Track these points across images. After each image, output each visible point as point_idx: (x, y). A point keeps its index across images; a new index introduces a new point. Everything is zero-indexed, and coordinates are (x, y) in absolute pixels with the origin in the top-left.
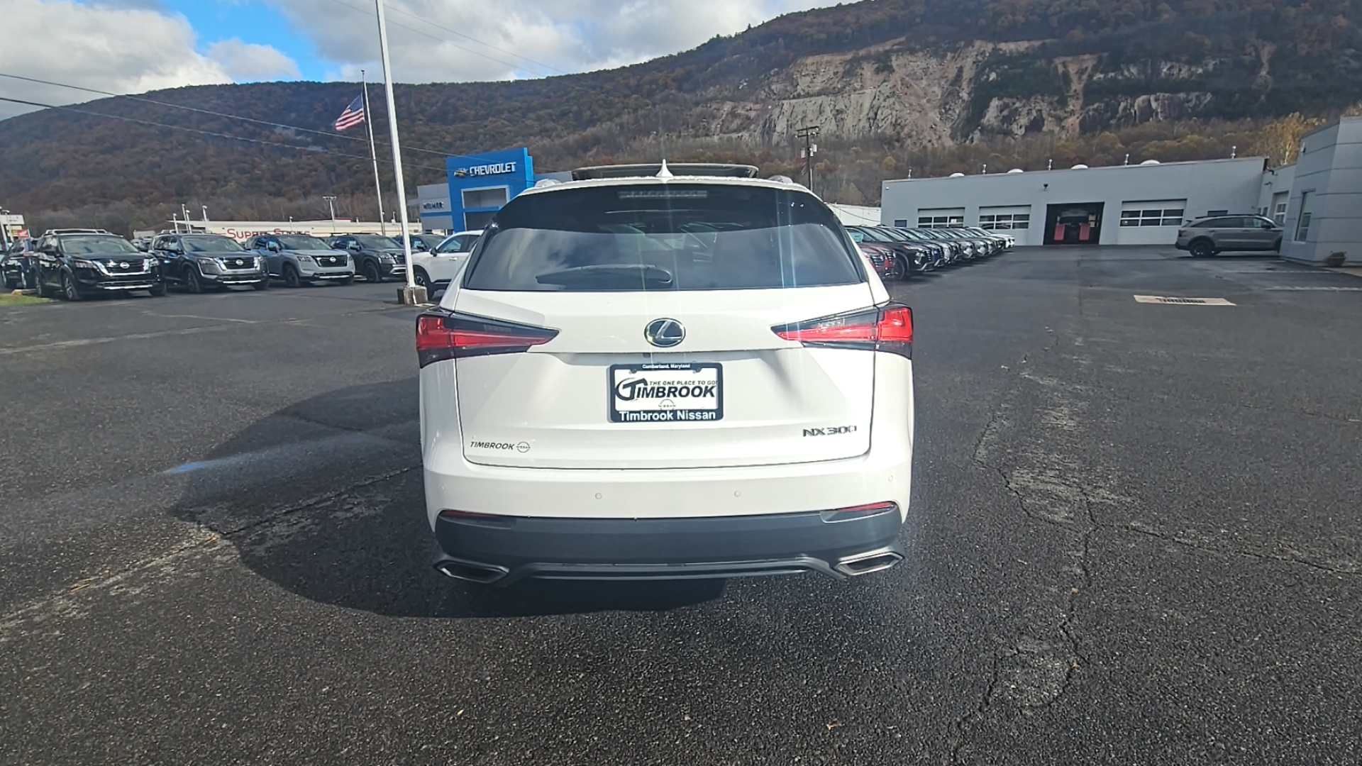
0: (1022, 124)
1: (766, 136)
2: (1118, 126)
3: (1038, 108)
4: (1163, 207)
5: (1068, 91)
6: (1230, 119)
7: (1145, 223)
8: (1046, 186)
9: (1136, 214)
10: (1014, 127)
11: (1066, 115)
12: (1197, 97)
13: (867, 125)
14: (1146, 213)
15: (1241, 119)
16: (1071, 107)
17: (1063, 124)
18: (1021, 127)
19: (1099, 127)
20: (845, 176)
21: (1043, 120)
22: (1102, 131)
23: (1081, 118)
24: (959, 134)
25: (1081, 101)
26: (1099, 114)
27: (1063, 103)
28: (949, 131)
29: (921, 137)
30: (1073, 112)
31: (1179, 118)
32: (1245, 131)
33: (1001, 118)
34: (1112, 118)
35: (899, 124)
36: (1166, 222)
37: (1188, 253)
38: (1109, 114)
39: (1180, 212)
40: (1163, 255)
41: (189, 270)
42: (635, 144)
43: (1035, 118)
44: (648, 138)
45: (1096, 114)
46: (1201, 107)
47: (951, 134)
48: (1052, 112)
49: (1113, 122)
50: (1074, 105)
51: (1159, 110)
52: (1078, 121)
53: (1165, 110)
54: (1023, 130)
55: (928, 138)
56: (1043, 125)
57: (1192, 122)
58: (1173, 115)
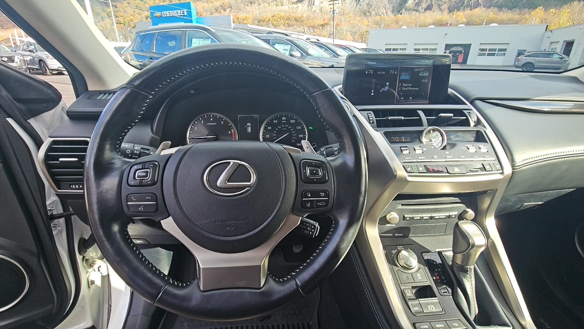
0: (424, 7)
1: (309, 7)
2: (464, 10)
6: (510, 9)
10: (420, 8)
11: (442, 3)
13: (356, 4)
15: (515, 9)
17: (441, 8)
19: (456, 10)
21: (433, 5)
22: (457, 12)
23: (449, 5)
24: (396, 10)
26: (457, 4)
28: (391, 9)
29: (379, 11)
30: (445, 3)
31: (489, 7)
32: (516, 15)
33: (414, 4)
34: (461, 6)
35: (370, 4)
38: (461, 4)
43: (429, 5)
45: (455, 4)
46: (499, 3)
47: (392, 10)
48: (437, 2)
49: (462, 8)
51: (482, 3)
52: (447, 7)
53: (484, 3)
54: (424, 9)
55: (382, 12)
56: (432, 7)
57: (495, 10)
58: (487, 6)
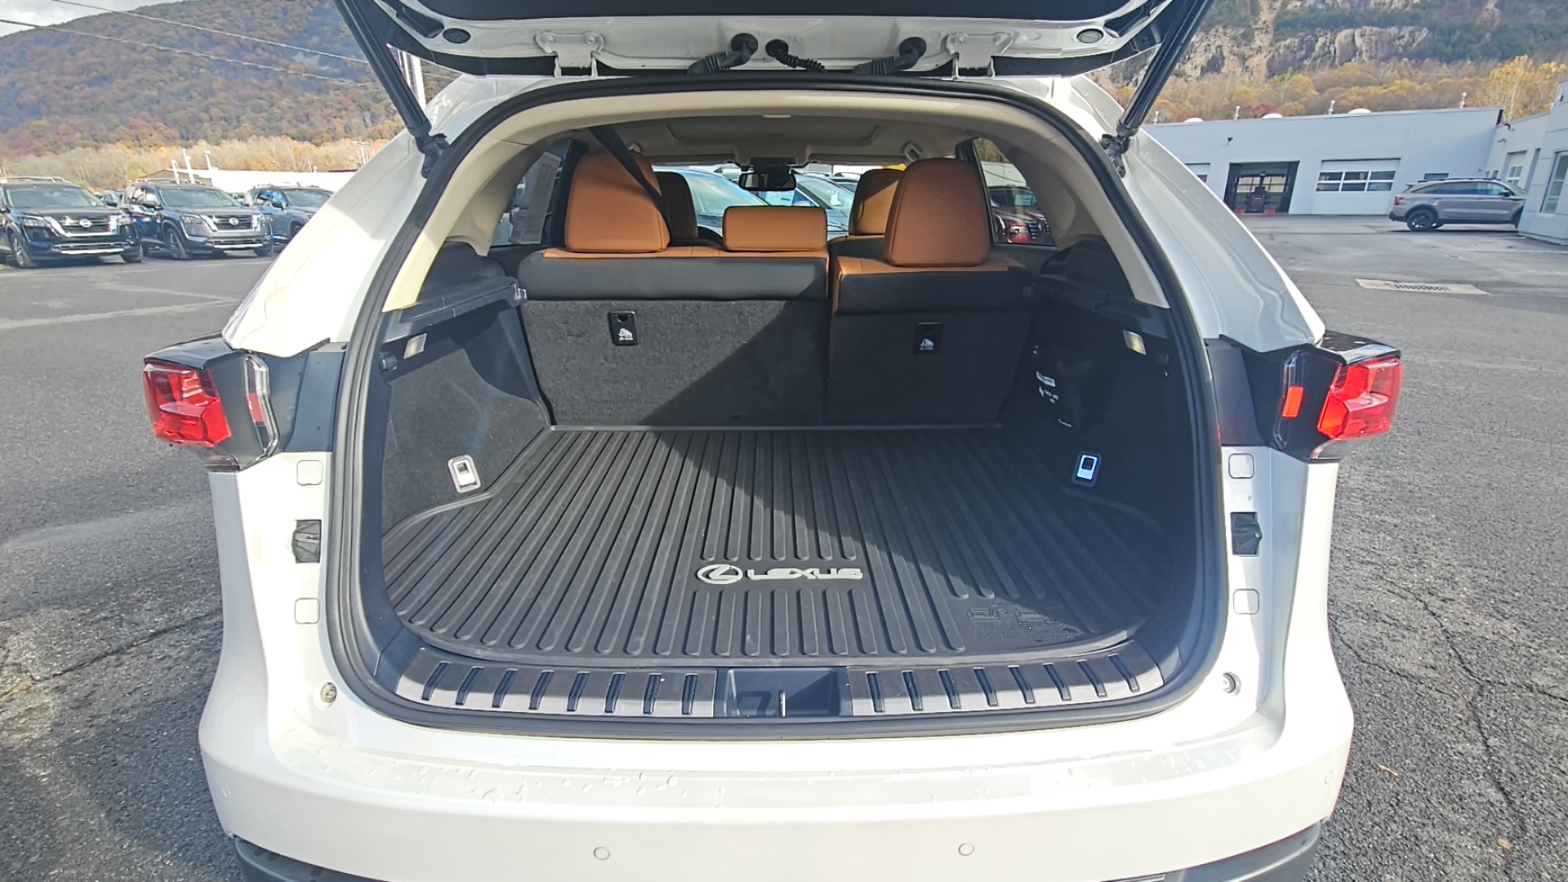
0: (1198, 63)
2: (1313, 68)
3: (1218, 43)
4: (1370, 168)
5: (1256, 22)
6: (1448, 62)
7: (1347, 188)
8: (1230, 139)
9: (1337, 176)
10: (1188, 66)
11: (1251, 53)
12: (1411, 32)
14: (1349, 176)
15: (1460, 62)
16: (1258, 43)
17: (1247, 64)
18: (1196, 67)
19: (1291, 69)
21: (1224, 58)
22: (1292, 74)
23: (1269, 57)
24: (1121, 74)
25: (1270, 36)
26: (1292, 52)
27: (1248, 37)
30: (1259, 50)
31: (1386, 59)
32: (1463, 77)
34: (1306, 57)
36: (1372, 187)
37: (1404, 226)
38: (1304, 52)
39: (1391, 175)
40: (1372, 227)
41: (170, 230)
43: (1213, 57)
45: (1288, 52)
46: (1414, 45)
47: (1112, 75)
48: (1235, 48)
49: (1307, 62)
50: (1261, 40)
51: (1364, 49)
52: (1265, 61)
53: (1371, 48)
54: (1199, 70)
56: (1223, 64)
57: (1402, 64)
58: (1381, 55)
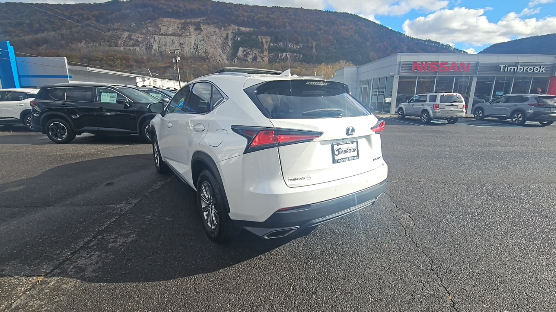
0: (251, 58)
2: (279, 62)
3: (255, 53)
5: (264, 48)
6: (308, 64)
10: (248, 58)
11: (264, 56)
12: (299, 55)
13: (194, 51)
15: (310, 64)
16: (265, 54)
17: (263, 59)
19: (274, 62)
20: (188, 71)
21: (257, 57)
22: (275, 63)
24: (230, 59)
25: (268, 52)
26: (273, 57)
27: (262, 52)
28: (226, 57)
29: (216, 58)
30: (266, 56)
31: (295, 61)
33: (243, 55)
35: (207, 52)
38: (276, 58)
42: (73, 46)
43: (254, 56)
44: (81, 43)
46: (300, 58)
47: (227, 59)
48: (259, 55)
49: (277, 60)
50: (266, 53)
52: (267, 59)
53: (291, 58)
54: (251, 60)
55: (219, 59)
56: (257, 59)
57: (298, 63)
58: (294, 60)
